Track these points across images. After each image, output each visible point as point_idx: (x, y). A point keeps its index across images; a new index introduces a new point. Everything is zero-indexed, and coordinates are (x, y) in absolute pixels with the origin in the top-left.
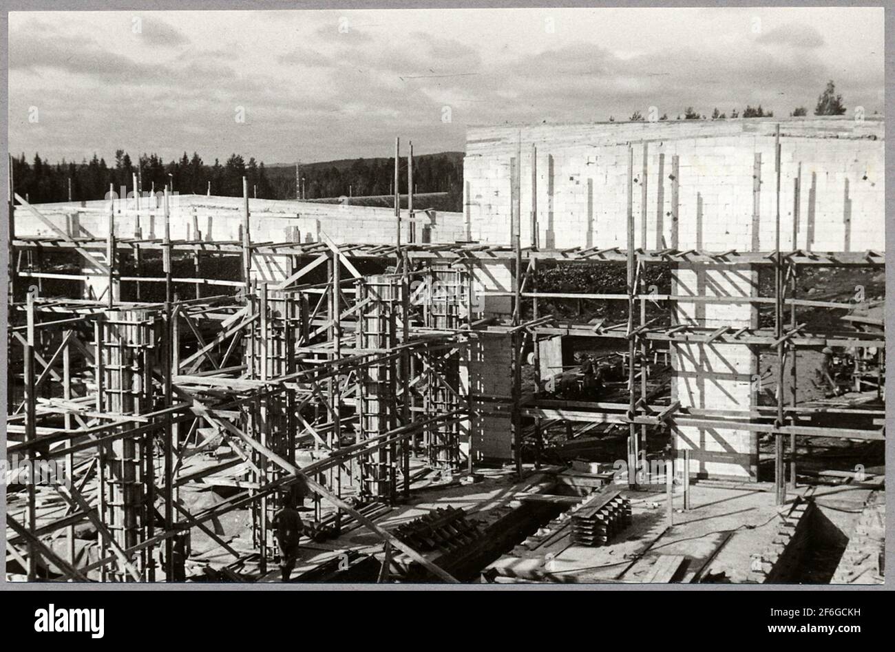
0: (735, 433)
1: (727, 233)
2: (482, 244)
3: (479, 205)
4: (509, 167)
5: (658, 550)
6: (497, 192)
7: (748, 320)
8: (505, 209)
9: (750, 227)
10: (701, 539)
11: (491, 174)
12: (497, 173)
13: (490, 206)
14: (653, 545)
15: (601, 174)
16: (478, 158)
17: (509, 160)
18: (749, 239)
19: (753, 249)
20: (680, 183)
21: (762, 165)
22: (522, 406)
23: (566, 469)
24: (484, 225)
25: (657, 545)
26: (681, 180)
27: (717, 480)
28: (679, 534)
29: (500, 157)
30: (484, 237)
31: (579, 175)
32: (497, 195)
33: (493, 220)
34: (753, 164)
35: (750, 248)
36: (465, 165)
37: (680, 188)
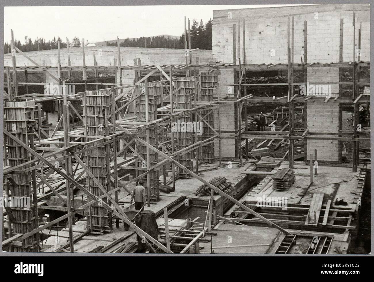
0: (332, 142)
1: (329, 55)
2: (221, 63)
3: (219, 46)
4: (232, 29)
5: (311, 192)
6: (227, 40)
7: (338, 93)
8: (231, 48)
9: (339, 52)
10: (327, 187)
11: (224, 32)
12: (227, 31)
13: (224, 47)
14: (308, 190)
15: (273, 30)
16: (218, 25)
17: (232, 25)
18: (338, 57)
19: (340, 61)
20: (308, 33)
21: (344, 24)
22: (242, 134)
23: (259, 161)
24: (222, 55)
25: (309, 190)
26: (309, 32)
27: (324, 163)
28: (317, 185)
29: (229, 24)
30: (222, 60)
31: (263, 31)
32: (227, 41)
33: (226, 53)
34: (340, 24)
35: (338, 61)
36: (213, 28)
37: (308, 36)
